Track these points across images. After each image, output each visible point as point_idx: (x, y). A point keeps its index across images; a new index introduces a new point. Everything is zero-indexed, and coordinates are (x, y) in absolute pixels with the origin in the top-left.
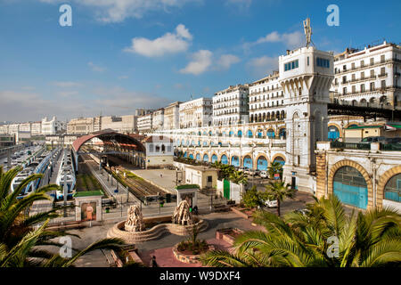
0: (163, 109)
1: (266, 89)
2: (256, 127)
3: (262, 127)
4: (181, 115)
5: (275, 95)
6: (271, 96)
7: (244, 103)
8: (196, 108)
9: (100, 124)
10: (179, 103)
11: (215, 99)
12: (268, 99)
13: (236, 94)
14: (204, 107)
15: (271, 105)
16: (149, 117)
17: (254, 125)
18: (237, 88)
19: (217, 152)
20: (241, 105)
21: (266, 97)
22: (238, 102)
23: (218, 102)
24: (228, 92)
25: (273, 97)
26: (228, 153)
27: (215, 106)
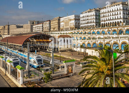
0: (50, 21)
1: (109, 11)
2: (107, 30)
3: (110, 29)
4: (61, 24)
5: (114, 14)
6: (112, 14)
7: (97, 18)
8: (70, 20)
9: (8, 29)
10: (60, 17)
11: (81, 16)
12: (110, 15)
13: (93, 13)
14: (75, 19)
15: (112, 19)
16: (41, 25)
17: (106, 28)
18: (94, 10)
19: (90, 42)
20: (96, 19)
21: (109, 15)
22: (94, 17)
23: (83, 17)
24: (89, 12)
25: (113, 15)
26: (97, 42)
27: (81, 19)
